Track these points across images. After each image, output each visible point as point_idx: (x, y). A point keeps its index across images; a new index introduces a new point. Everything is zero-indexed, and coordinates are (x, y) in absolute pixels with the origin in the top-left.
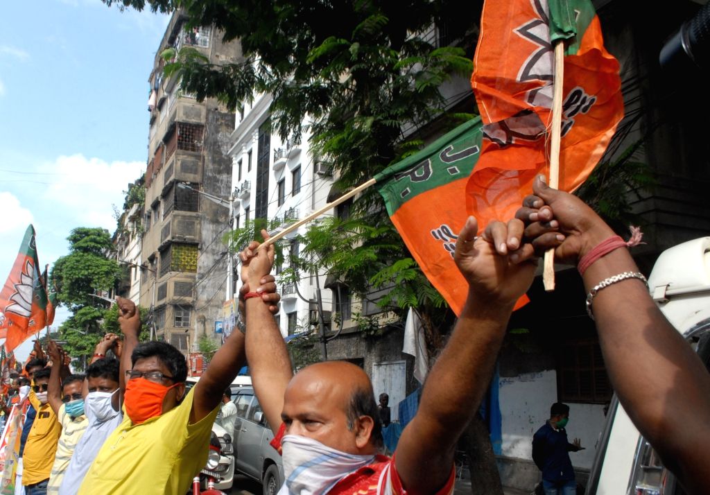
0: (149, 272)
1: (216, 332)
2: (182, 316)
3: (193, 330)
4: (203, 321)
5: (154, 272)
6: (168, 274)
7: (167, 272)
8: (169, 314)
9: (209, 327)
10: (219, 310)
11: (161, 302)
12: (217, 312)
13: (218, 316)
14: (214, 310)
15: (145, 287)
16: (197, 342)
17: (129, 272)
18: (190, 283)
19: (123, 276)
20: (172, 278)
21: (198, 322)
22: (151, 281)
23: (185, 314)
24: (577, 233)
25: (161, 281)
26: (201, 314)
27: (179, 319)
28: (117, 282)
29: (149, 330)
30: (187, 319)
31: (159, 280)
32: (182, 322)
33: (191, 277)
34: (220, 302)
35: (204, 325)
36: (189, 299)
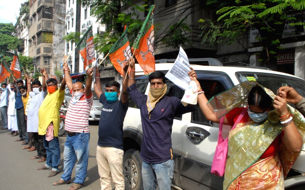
0: (32, 43)
1: (61, 67)
2: (47, 61)
3: (52, 66)
4: (56, 63)
5: (35, 43)
6: (41, 44)
7: (40, 43)
8: (42, 60)
9: (58, 65)
10: (62, 58)
11: (38, 55)
12: (61, 59)
13: (62, 61)
14: (60, 58)
15: (31, 48)
16: (54, 71)
17: (23, 42)
18: (50, 48)
19: (21, 44)
20: (42, 46)
21: (54, 63)
22: (34, 46)
23: (48, 60)
25: (38, 46)
26: (55, 60)
27: (46, 62)
28: (18, 47)
29: (34, 66)
30: (49, 62)
31: (37, 46)
32: (47, 63)
33: (50, 45)
34: (63, 56)
35: (56, 64)
36: (50, 54)
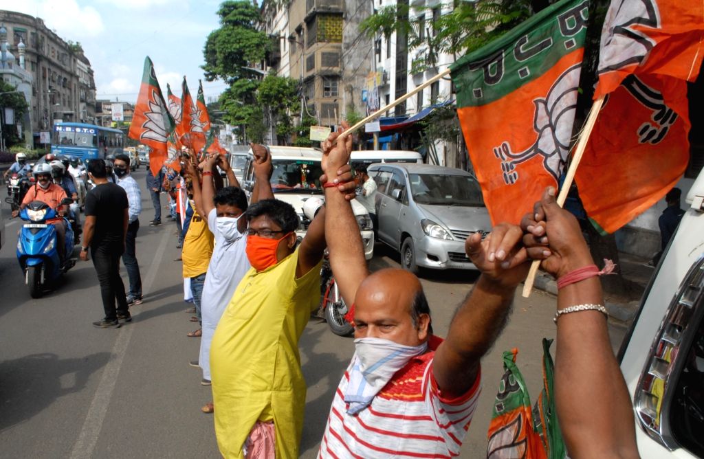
0: (297, 45)
1: (362, 101)
2: (330, 86)
3: (341, 99)
4: (351, 90)
5: (301, 44)
6: (315, 45)
7: (314, 43)
8: (318, 85)
9: (356, 95)
10: (366, 79)
11: (310, 73)
12: (364, 81)
13: (365, 85)
14: (361, 79)
15: (294, 57)
16: (346, 110)
17: (278, 43)
18: (337, 54)
19: (273, 48)
20: (319, 49)
21: (346, 91)
22: (299, 52)
23: (333, 85)
24: (558, 256)
25: (309, 52)
26: (348, 84)
27: (327, 89)
28: (267, 54)
29: (300, 101)
30: (335, 89)
31: (307, 52)
32: (331, 92)
33: (337, 47)
34: (366, 72)
35: (352, 94)
36: (336, 70)
